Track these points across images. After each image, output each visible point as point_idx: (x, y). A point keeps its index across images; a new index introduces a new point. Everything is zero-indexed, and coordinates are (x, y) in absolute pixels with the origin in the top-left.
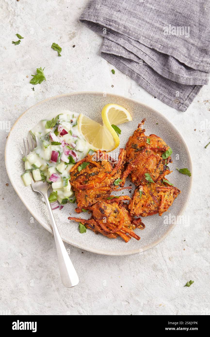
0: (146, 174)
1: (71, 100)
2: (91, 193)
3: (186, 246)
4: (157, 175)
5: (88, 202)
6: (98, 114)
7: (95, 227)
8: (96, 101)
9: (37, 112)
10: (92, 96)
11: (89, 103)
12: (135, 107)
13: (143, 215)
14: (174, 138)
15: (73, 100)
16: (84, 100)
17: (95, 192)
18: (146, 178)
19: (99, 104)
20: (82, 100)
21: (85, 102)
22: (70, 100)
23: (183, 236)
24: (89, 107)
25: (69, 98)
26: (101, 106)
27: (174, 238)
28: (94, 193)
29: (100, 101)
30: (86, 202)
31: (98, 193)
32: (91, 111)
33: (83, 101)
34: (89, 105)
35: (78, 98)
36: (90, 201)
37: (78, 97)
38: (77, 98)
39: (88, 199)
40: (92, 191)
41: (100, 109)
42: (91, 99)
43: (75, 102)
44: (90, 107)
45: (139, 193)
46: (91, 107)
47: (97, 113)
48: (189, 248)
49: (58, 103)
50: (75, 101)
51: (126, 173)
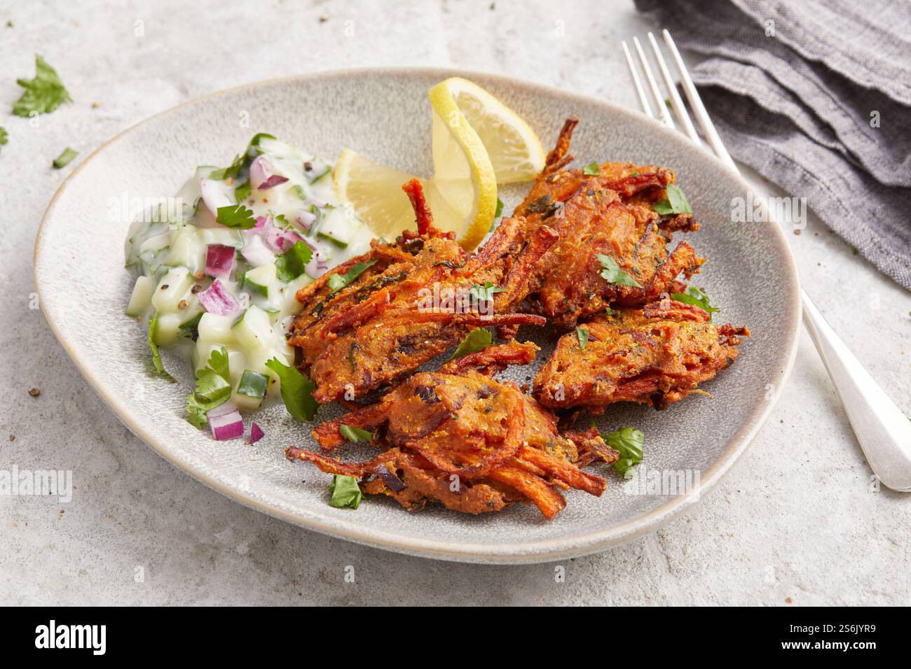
1: (310, 103)
2: (373, 332)
3: (797, 590)
4: (645, 267)
5: (362, 370)
8: (405, 108)
10: (392, 83)
11: (380, 119)
13: (598, 388)
15: (319, 102)
16: (360, 102)
17: (391, 327)
19: (417, 122)
20: (353, 103)
21: (365, 112)
22: (305, 101)
23: (778, 555)
24: (380, 136)
25: (305, 94)
26: (426, 128)
27: (741, 560)
28: (387, 332)
29: (424, 109)
30: (353, 371)
31: (403, 331)
33: (356, 109)
34: (380, 126)
35: (338, 93)
36: (369, 364)
37: (339, 88)
38: (334, 94)
39: (360, 358)
40: (377, 326)
41: (422, 142)
42: (387, 101)
43: (324, 113)
44: (383, 133)
45: (577, 338)
46: (386, 136)
48: (808, 594)
49: (260, 110)
50: (327, 110)
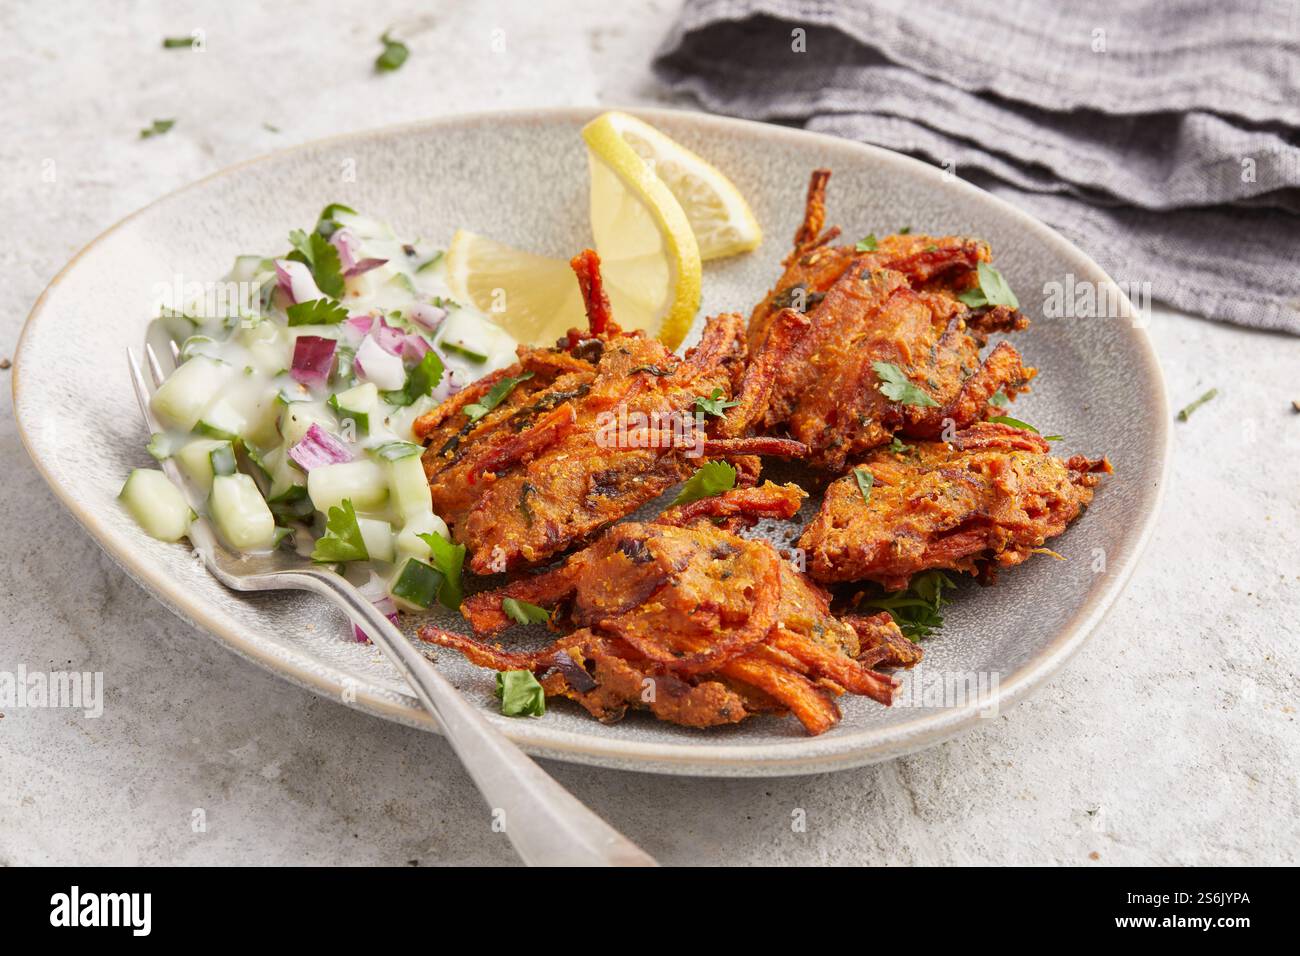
0: (883, 369)
1: (398, 169)
2: (554, 468)
4: (945, 379)
5: (543, 522)
6: (560, 243)
7: (599, 668)
8: (539, 169)
9: (203, 223)
10: (517, 134)
11: (503, 187)
12: (766, 168)
14: (1017, 267)
15: (412, 165)
16: (473, 163)
17: (581, 459)
18: (884, 390)
19: (558, 187)
20: (461, 165)
21: (480, 178)
22: (391, 165)
24: (505, 211)
25: (389, 155)
26: (573, 196)
28: (576, 466)
29: (567, 168)
30: (529, 525)
31: (600, 464)
32: (517, 233)
33: (466, 174)
34: (504, 196)
35: (438, 152)
36: (553, 513)
37: (439, 143)
38: (432, 154)
39: (539, 506)
40: (559, 458)
41: (567, 216)
42: (511, 160)
43: (420, 182)
44: (509, 207)
46: (514, 211)
47: (550, 241)
49: (324, 180)
50: (423, 177)
51: (761, 370)
